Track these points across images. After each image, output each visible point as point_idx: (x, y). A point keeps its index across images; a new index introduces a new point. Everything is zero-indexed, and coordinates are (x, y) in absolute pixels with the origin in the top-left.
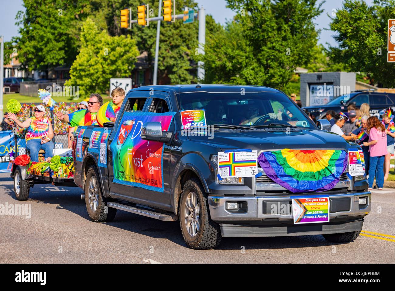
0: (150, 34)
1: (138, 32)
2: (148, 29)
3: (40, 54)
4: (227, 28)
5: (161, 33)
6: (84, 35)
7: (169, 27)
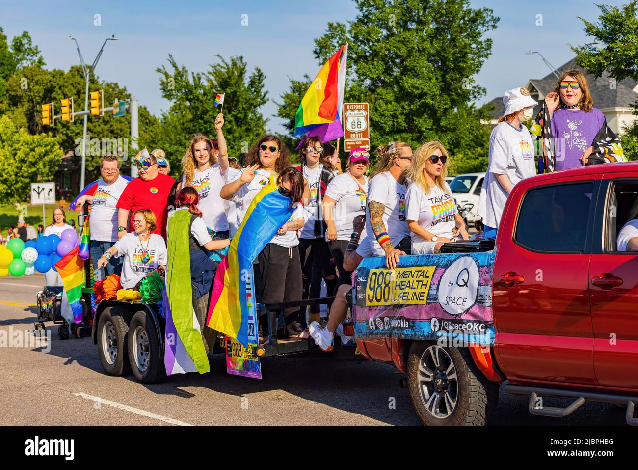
1: (63, 130)
2: (74, 125)
4: (164, 121)
7: (98, 122)
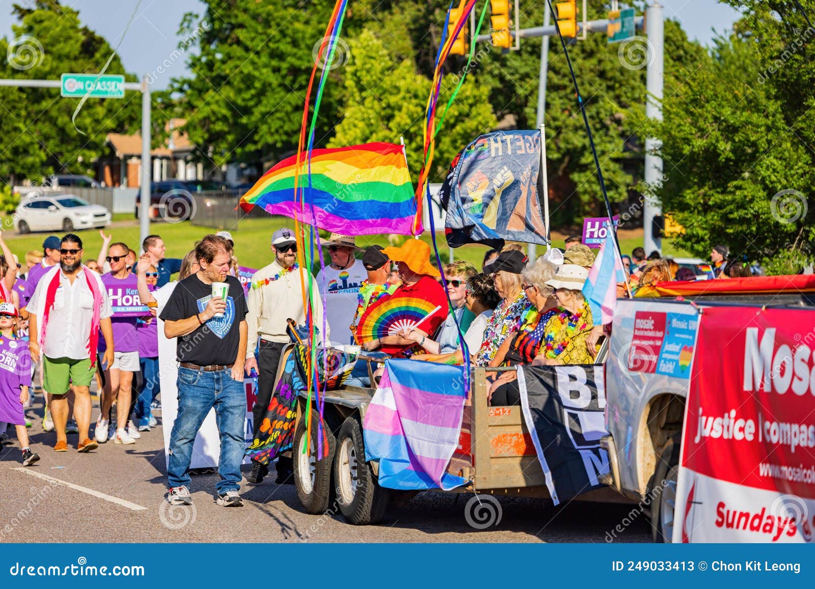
0: (523, 70)
1: (493, 66)
2: (518, 58)
3: (244, 120)
4: (717, 55)
5: (551, 68)
6: (354, 74)
7: (570, 51)
